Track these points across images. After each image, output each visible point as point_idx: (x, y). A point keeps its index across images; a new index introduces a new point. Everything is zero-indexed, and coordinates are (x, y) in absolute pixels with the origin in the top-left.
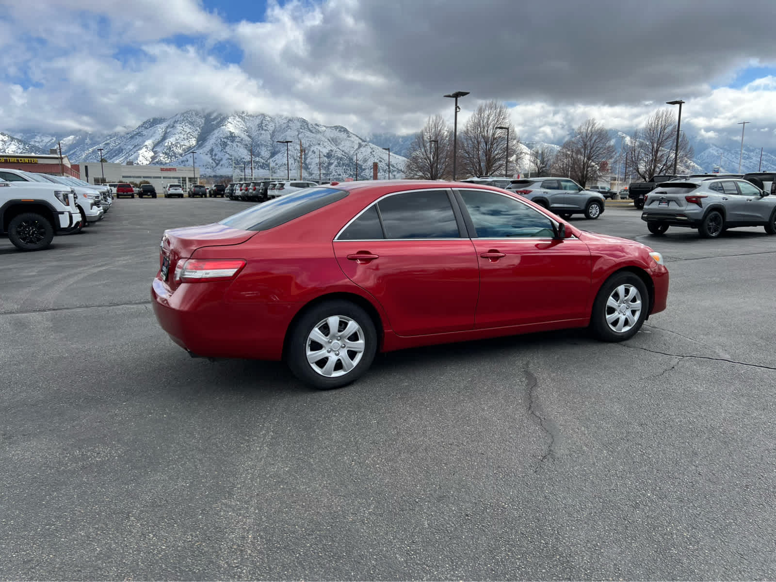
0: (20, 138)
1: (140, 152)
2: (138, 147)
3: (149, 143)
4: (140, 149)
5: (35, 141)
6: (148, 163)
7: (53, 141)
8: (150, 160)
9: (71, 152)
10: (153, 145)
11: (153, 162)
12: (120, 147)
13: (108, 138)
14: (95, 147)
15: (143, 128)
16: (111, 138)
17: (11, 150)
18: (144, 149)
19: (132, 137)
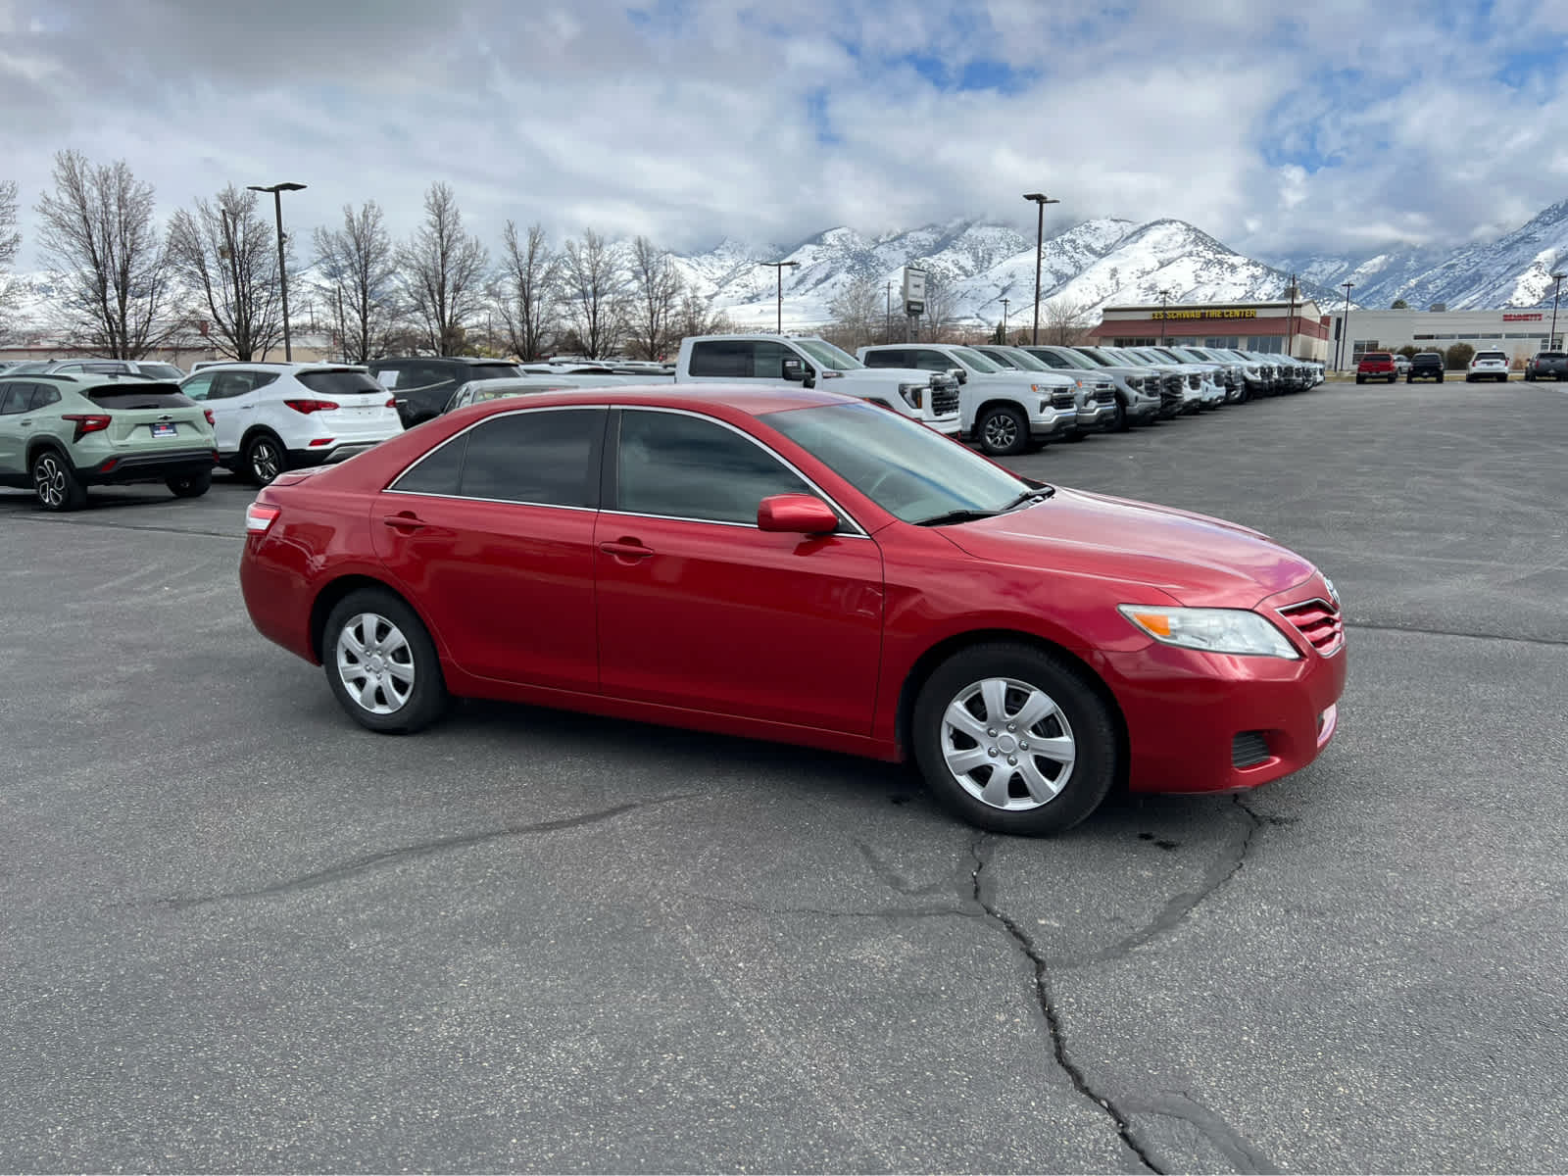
0: (1282, 268)
1: (1521, 278)
2: (1518, 267)
3: (1546, 256)
4: (1524, 271)
5: (1310, 273)
6: (1535, 301)
7: (1343, 269)
8: (1542, 294)
9: (1375, 288)
10: (1554, 261)
11: (1548, 299)
12: (1478, 270)
13: (1455, 253)
14: (1422, 276)
15: (1539, 224)
16: (1461, 254)
17: (1263, 293)
18: (1533, 271)
19: (1508, 248)
